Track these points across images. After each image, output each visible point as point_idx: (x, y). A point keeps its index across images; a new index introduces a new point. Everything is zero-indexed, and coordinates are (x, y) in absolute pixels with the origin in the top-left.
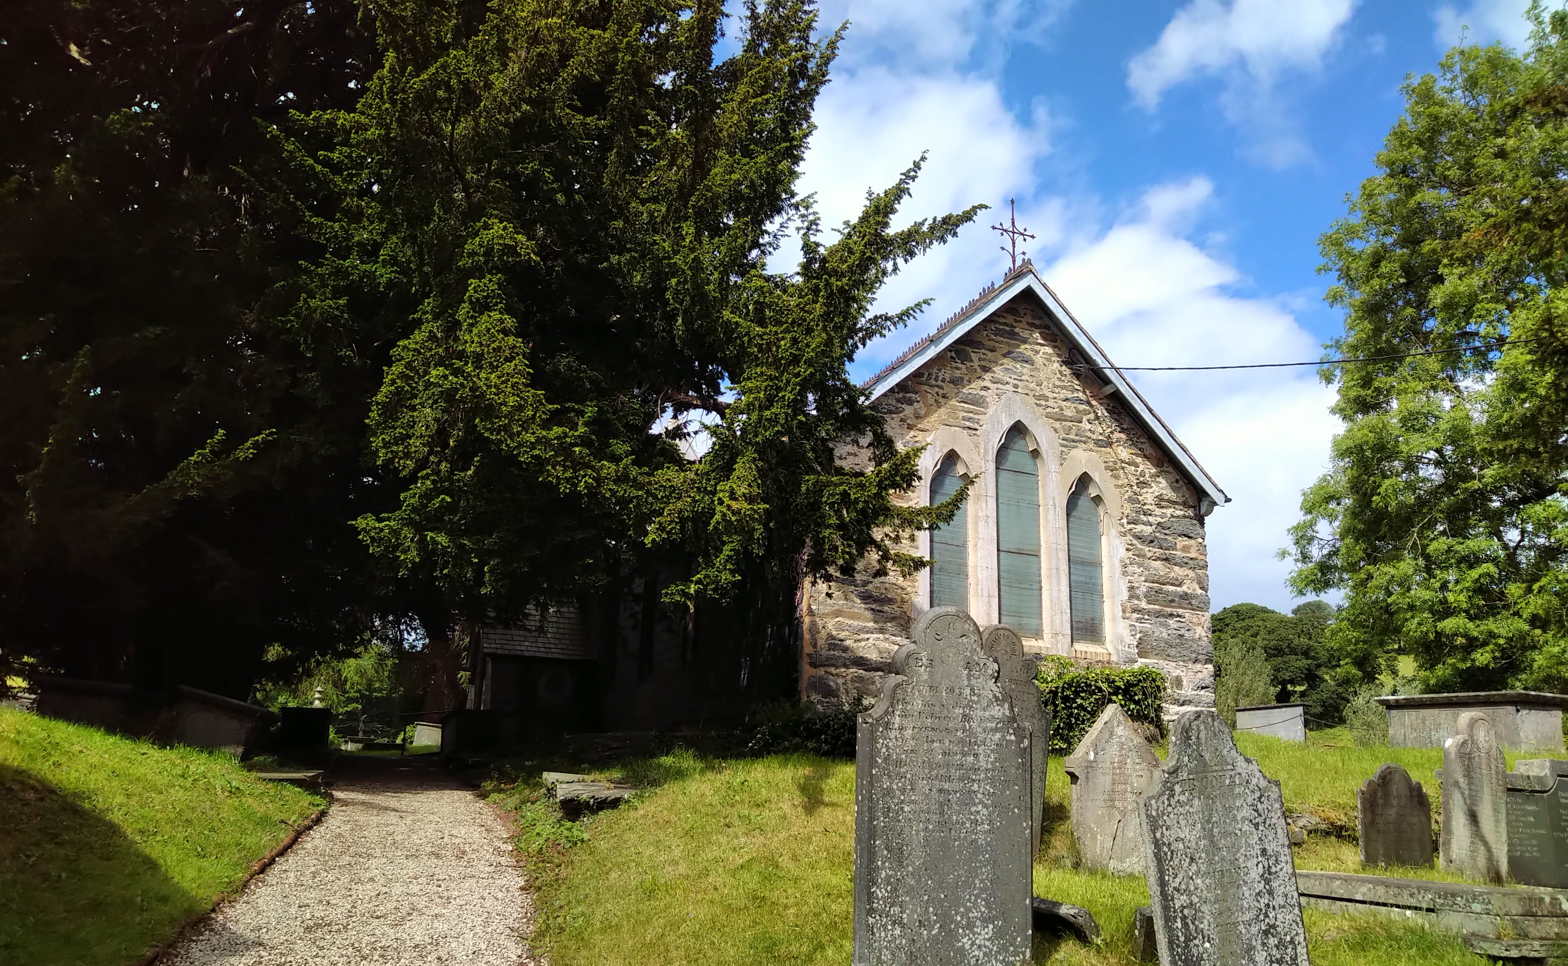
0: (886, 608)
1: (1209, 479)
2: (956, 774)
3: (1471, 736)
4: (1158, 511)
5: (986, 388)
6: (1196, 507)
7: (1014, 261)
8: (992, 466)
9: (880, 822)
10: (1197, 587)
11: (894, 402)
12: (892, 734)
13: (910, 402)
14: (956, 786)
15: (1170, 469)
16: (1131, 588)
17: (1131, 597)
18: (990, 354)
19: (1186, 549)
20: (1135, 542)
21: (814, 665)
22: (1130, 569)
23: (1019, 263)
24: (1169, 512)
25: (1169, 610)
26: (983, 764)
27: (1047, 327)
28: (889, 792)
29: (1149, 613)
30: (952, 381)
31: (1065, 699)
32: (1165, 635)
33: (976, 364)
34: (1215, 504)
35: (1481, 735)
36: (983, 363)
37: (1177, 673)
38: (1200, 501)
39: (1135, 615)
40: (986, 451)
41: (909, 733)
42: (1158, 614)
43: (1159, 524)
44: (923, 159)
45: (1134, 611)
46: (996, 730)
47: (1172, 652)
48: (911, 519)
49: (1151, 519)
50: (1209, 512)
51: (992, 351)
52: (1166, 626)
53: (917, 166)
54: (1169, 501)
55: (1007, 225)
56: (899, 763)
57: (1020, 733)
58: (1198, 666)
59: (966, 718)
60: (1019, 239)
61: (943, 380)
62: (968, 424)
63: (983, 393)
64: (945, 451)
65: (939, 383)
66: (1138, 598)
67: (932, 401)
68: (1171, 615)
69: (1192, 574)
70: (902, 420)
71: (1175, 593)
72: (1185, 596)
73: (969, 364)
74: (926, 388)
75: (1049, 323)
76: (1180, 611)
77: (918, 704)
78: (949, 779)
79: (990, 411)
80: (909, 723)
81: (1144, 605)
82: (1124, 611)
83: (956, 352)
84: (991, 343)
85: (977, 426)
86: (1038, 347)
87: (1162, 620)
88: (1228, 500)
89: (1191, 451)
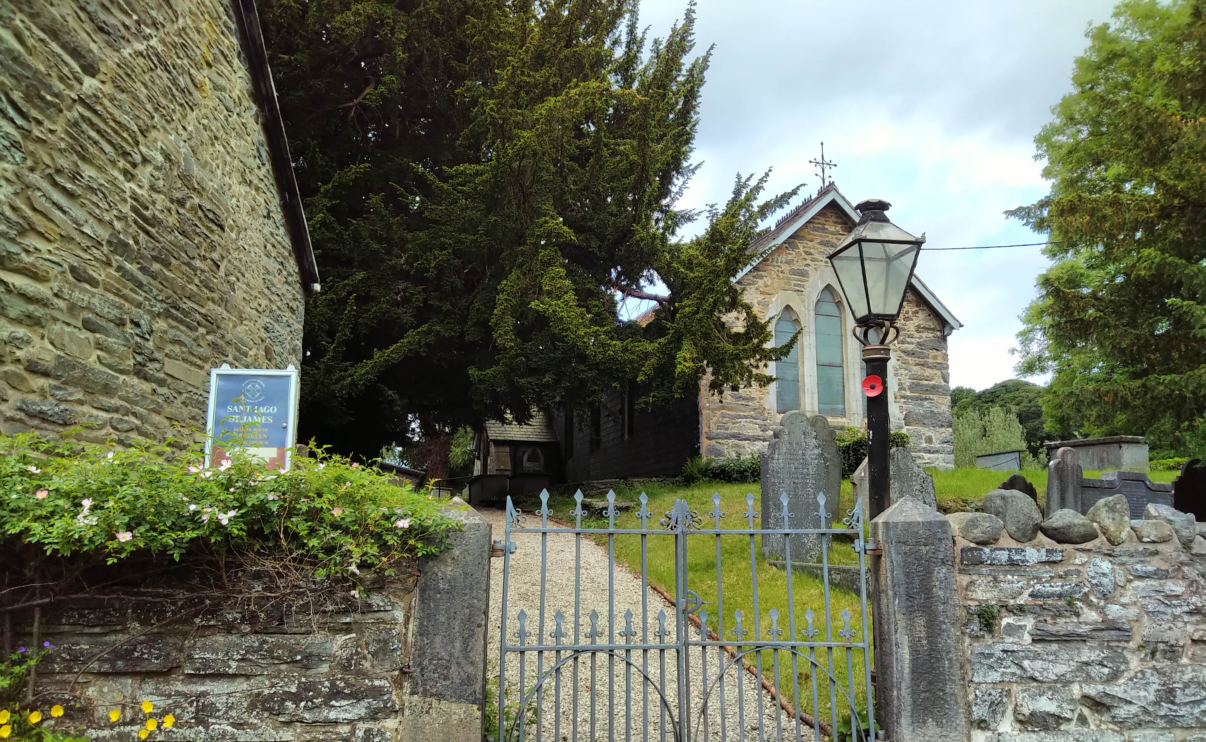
0: (750, 403)
1: (949, 313)
2: (800, 476)
3: (1063, 459)
4: (917, 335)
5: (808, 265)
6: (942, 331)
7: (824, 182)
8: (812, 313)
9: (771, 495)
10: (942, 380)
11: (752, 278)
12: (775, 461)
13: (761, 277)
14: (801, 481)
15: (925, 308)
16: (900, 384)
17: (900, 389)
18: (810, 243)
19: (935, 357)
20: (902, 355)
21: (709, 438)
22: (900, 372)
23: (827, 184)
24: (924, 335)
25: (924, 396)
26: (811, 472)
27: (846, 224)
28: (774, 483)
29: (912, 398)
30: (787, 263)
31: (854, 450)
32: (922, 412)
33: (801, 250)
34: (953, 328)
35: (1069, 458)
36: (806, 249)
37: (930, 434)
38: (944, 327)
39: (903, 400)
40: (809, 305)
41: (781, 461)
42: (917, 399)
43: (918, 343)
44: (770, 171)
45: (903, 397)
46: (816, 459)
47: (926, 421)
48: (766, 356)
49: (913, 340)
50: (949, 335)
51: (811, 241)
52: (922, 406)
53: (767, 175)
54: (924, 328)
55: (819, 160)
56: (777, 473)
57: (826, 460)
58: (943, 429)
59: (804, 454)
60: (827, 168)
61: (781, 262)
62: (797, 288)
63: (806, 268)
64: (784, 306)
65: (779, 264)
66: (905, 390)
67: (775, 276)
68: (926, 399)
69: (939, 373)
70: (757, 289)
71: (927, 385)
72: (934, 387)
73: (797, 251)
74: (771, 268)
75: (847, 220)
76: (931, 396)
77: (784, 450)
78: (798, 478)
79: (811, 279)
80: (781, 457)
81: (908, 393)
82: (895, 398)
83: (789, 243)
84: (811, 236)
85: (802, 289)
86: (840, 237)
87: (920, 402)
88: (961, 326)
89: (938, 296)
